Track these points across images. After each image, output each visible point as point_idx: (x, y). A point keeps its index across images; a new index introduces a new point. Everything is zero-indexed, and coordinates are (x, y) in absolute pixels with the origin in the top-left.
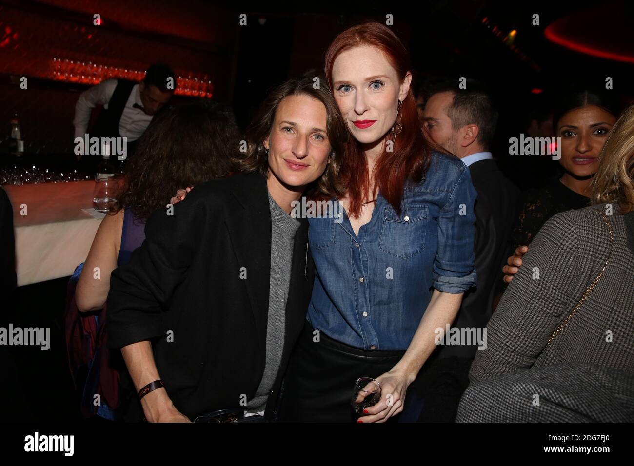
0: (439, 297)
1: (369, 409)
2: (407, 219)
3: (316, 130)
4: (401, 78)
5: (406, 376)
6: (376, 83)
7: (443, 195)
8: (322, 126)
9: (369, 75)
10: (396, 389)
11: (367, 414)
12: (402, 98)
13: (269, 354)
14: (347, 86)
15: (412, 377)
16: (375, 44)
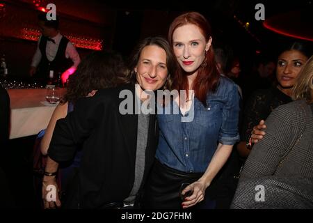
0: (221, 147)
1: (187, 198)
2: (209, 109)
3: (161, 63)
4: (207, 40)
5: (205, 183)
6: (195, 43)
7: (226, 98)
8: (164, 62)
9: (191, 39)
10: (201, 189)
11: (187, 201)
12: (207, 50)
13: (136, 175)
14: (180, 44)
15: (208, 184)
16: (195, 24)
